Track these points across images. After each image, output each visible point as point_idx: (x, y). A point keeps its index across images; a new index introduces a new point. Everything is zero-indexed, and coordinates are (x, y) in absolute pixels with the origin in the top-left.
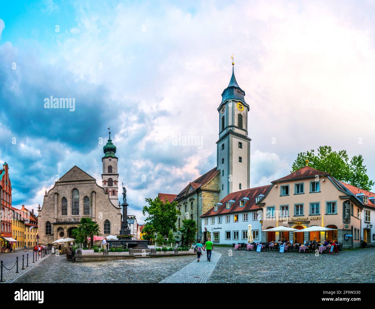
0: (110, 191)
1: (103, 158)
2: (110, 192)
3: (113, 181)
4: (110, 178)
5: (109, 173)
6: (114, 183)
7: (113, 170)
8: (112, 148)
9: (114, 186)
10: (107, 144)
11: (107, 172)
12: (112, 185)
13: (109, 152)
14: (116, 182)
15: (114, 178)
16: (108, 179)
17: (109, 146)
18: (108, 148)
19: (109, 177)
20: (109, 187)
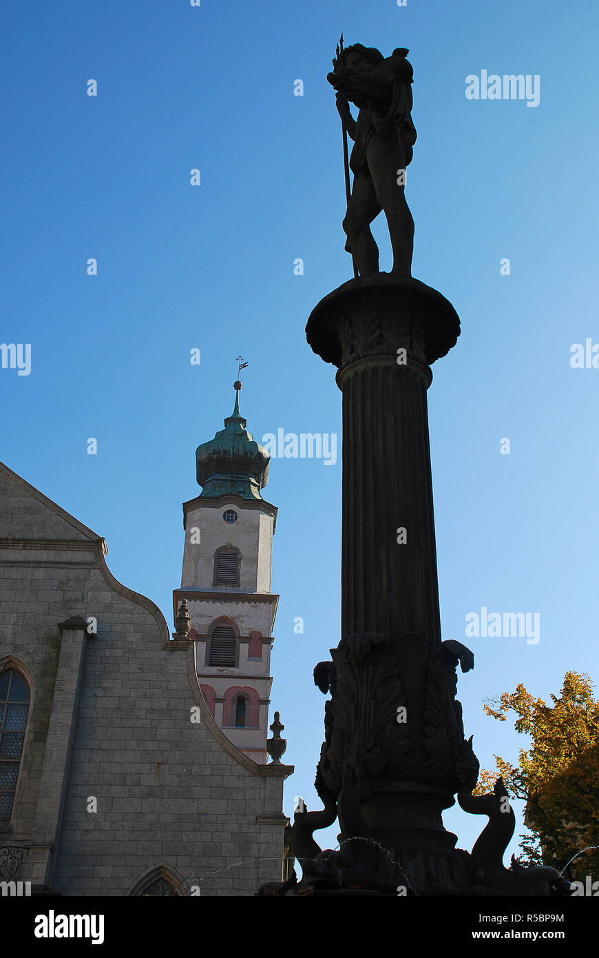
0: (220, 694)
1: (188, 507)
2: (219, 707)
3: (244, 633)
4: (223, 619)
5: (223, 589)
6: (244, 649)
7: (243, 568)
8: (246, 454)
9: (246, 664)
10: (220, 435)
11: (206, 582)
12: (233, 663)
13: (228, 477)
14: (260, 643)
15: (245, 618)
16: (208, 622)
17: (228, 445)
18: (225, 452)
19: (218, 610)
20: (214, 670)
